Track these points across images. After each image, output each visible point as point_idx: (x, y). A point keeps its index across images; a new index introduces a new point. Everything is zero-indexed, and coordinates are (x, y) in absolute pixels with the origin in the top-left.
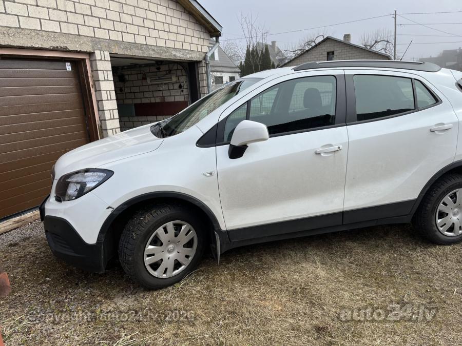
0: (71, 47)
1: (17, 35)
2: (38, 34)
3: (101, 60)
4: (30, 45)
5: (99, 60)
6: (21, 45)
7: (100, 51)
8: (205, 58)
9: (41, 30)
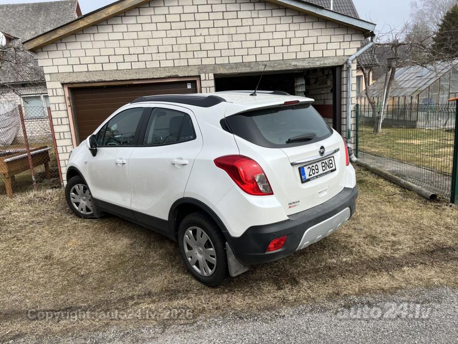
0: (181, 75)
1: (144, 73)
2: (157, 70)
3: (205, 80)
4: (151, 77)
5: (203, 80)
6: (146, 78)
7: (205, 74)
8: (346, 63)
9: (160, 67)
